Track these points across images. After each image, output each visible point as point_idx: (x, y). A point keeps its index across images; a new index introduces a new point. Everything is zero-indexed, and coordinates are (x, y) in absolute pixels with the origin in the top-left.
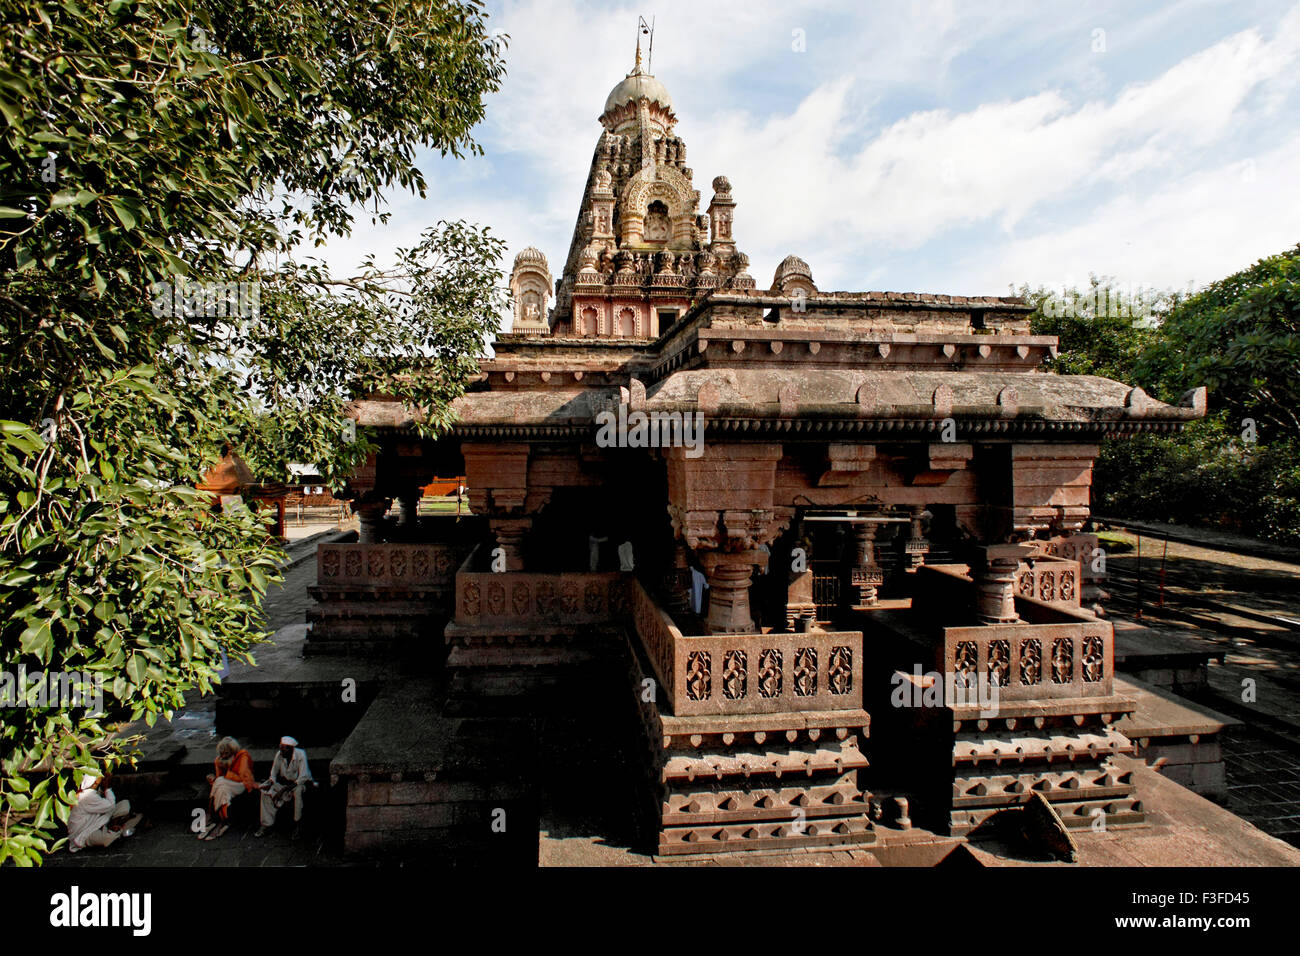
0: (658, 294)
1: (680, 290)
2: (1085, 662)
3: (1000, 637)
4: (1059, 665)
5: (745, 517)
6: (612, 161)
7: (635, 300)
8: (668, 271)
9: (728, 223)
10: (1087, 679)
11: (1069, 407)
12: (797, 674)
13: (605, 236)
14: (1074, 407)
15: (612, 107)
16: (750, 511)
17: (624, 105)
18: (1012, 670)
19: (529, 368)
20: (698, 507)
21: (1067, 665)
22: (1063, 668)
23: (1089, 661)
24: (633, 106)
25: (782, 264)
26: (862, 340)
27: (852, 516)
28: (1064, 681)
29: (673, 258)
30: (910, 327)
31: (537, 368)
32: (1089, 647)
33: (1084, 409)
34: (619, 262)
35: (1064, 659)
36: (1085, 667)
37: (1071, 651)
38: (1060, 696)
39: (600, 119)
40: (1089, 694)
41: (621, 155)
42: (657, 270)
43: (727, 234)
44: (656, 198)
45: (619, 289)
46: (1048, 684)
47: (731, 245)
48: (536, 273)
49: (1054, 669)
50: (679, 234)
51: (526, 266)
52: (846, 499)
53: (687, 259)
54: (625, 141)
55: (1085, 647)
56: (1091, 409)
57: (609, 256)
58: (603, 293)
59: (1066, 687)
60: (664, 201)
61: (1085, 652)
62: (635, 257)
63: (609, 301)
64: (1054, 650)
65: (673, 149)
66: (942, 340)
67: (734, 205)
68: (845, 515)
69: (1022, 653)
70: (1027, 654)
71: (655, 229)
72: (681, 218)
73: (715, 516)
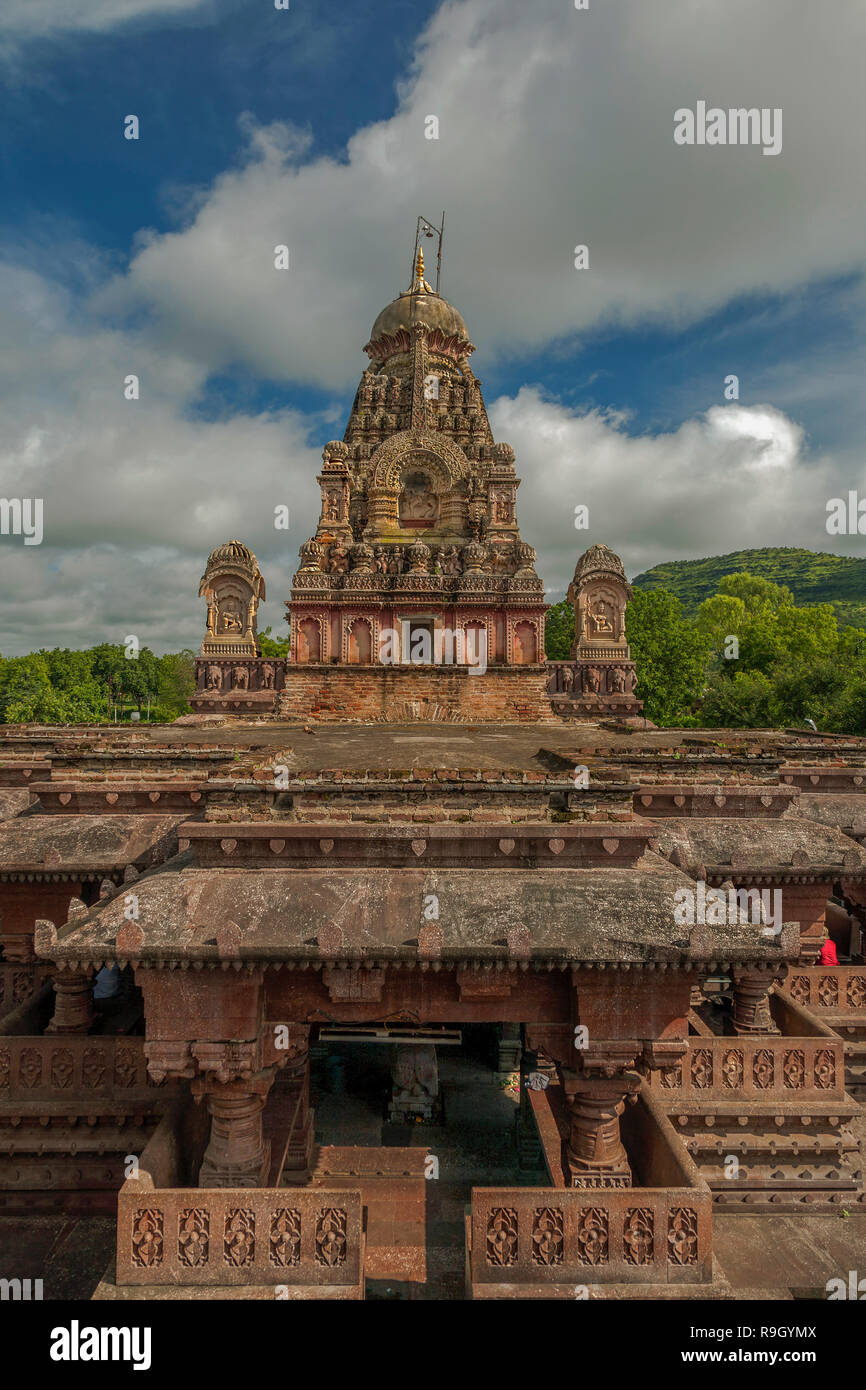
0: (406, 601)
1: (434, 594)
2: (672, 1239)
3: (550, 1203)
4: (635, 1241)
5: (219, 1048)
6: (374, 409)
7: (373, 609)
8: (422, 571)
9: (509, 504)
10: (675, 1260)
11: (615, 942)
12: (275, 1240)
13: (337, 525)
14: (621, 942)
15: (378, 337)
16: (228, 1042)
17: (394, 335)
18: (567, 1245)
19: (90, 787)
20: (159, 1037)
21: (646, 1241)
22: (641, 1246)
23: (679, 1238)
24: (407, 337)
25: (581, 559)
26: (389, 835)
27: (383, 1036)
28: (643, 1261)
29: (428, 553)
30: (466, 812)
31: (100, 789)
32: (678, 1219)
33: (634, 945)
34: (352, 559)
35: (642, 1233)
36: (671, 1246)
37: (651, 1224)
38: (636, 1280)
39: (366, 349)
40: (678, 1279)
41: (386, 401)
42: (406, 569)
43: (508, 519)
44: (415, 469)
45: (348, 594)
46: (618, 1265)
47: (512, 533)
48: (236, 576)
49: (628, 1246)
50: (446, 516)
51: (223, 567)
52: (377, 1015)
53: (449, 552)
54: (392, 382)
55: (671, 1220)
56: (642, 946)
57: (340, 551)
58: (328, 600)
59: (645, 1269)
60: (426, 471)
61: (671, 1226)
62: (376, 551)
63: (335, 610)
64: (627, 1224)
65: (459, 392)
66: (497, 835)
67: (517, 483)
68: (374, 1034)
69: (582, 1225)
70: (589, 1226)
71: (418, 506)
72: (448, 495)
73: (183, 1048)
